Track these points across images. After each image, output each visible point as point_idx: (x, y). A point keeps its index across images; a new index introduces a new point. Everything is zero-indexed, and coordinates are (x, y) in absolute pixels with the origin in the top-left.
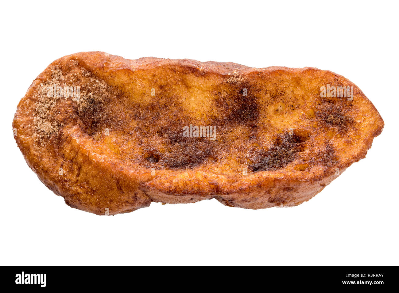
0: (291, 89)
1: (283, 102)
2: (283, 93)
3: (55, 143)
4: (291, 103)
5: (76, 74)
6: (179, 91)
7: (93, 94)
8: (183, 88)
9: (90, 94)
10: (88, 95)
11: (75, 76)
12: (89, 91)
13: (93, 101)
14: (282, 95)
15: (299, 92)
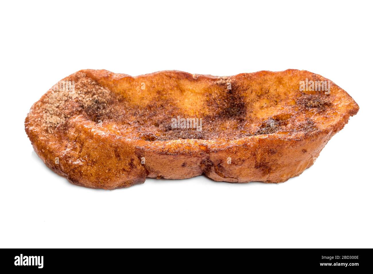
0: (275, 88)
1: (267, 98)
2: (267, 92)
3: (61, 129)
4: (275, 99)
5: (83, 82)
6: (175, 95)
7: (98, 97)
8: (178, 92)
9: (95, 96)
10: (93, 97)
11: (82, 83)
12: (94, 94)
13: (97, 102)
14: (266, 93)
15: (281, 90)
